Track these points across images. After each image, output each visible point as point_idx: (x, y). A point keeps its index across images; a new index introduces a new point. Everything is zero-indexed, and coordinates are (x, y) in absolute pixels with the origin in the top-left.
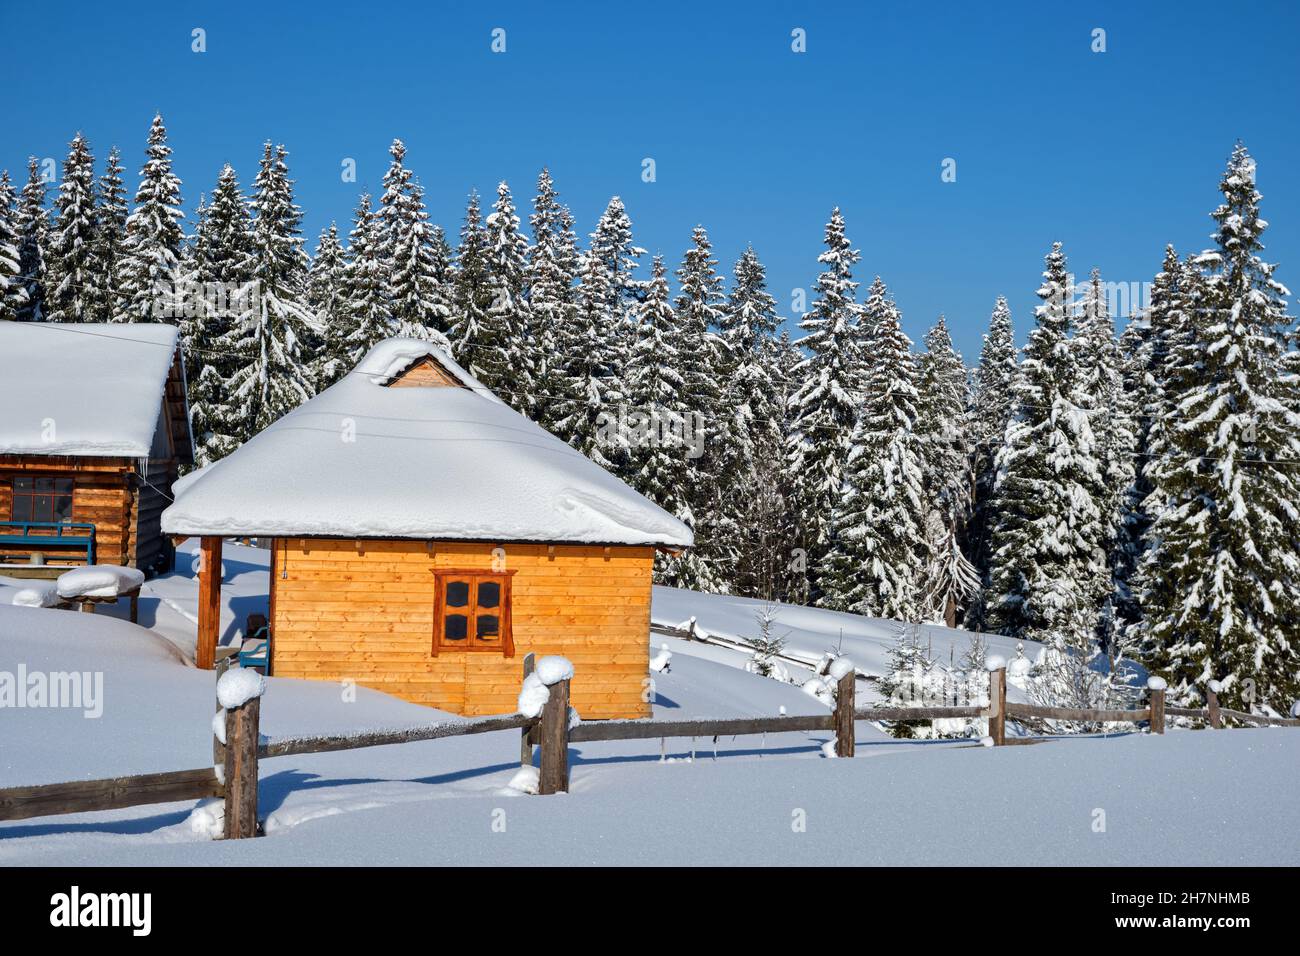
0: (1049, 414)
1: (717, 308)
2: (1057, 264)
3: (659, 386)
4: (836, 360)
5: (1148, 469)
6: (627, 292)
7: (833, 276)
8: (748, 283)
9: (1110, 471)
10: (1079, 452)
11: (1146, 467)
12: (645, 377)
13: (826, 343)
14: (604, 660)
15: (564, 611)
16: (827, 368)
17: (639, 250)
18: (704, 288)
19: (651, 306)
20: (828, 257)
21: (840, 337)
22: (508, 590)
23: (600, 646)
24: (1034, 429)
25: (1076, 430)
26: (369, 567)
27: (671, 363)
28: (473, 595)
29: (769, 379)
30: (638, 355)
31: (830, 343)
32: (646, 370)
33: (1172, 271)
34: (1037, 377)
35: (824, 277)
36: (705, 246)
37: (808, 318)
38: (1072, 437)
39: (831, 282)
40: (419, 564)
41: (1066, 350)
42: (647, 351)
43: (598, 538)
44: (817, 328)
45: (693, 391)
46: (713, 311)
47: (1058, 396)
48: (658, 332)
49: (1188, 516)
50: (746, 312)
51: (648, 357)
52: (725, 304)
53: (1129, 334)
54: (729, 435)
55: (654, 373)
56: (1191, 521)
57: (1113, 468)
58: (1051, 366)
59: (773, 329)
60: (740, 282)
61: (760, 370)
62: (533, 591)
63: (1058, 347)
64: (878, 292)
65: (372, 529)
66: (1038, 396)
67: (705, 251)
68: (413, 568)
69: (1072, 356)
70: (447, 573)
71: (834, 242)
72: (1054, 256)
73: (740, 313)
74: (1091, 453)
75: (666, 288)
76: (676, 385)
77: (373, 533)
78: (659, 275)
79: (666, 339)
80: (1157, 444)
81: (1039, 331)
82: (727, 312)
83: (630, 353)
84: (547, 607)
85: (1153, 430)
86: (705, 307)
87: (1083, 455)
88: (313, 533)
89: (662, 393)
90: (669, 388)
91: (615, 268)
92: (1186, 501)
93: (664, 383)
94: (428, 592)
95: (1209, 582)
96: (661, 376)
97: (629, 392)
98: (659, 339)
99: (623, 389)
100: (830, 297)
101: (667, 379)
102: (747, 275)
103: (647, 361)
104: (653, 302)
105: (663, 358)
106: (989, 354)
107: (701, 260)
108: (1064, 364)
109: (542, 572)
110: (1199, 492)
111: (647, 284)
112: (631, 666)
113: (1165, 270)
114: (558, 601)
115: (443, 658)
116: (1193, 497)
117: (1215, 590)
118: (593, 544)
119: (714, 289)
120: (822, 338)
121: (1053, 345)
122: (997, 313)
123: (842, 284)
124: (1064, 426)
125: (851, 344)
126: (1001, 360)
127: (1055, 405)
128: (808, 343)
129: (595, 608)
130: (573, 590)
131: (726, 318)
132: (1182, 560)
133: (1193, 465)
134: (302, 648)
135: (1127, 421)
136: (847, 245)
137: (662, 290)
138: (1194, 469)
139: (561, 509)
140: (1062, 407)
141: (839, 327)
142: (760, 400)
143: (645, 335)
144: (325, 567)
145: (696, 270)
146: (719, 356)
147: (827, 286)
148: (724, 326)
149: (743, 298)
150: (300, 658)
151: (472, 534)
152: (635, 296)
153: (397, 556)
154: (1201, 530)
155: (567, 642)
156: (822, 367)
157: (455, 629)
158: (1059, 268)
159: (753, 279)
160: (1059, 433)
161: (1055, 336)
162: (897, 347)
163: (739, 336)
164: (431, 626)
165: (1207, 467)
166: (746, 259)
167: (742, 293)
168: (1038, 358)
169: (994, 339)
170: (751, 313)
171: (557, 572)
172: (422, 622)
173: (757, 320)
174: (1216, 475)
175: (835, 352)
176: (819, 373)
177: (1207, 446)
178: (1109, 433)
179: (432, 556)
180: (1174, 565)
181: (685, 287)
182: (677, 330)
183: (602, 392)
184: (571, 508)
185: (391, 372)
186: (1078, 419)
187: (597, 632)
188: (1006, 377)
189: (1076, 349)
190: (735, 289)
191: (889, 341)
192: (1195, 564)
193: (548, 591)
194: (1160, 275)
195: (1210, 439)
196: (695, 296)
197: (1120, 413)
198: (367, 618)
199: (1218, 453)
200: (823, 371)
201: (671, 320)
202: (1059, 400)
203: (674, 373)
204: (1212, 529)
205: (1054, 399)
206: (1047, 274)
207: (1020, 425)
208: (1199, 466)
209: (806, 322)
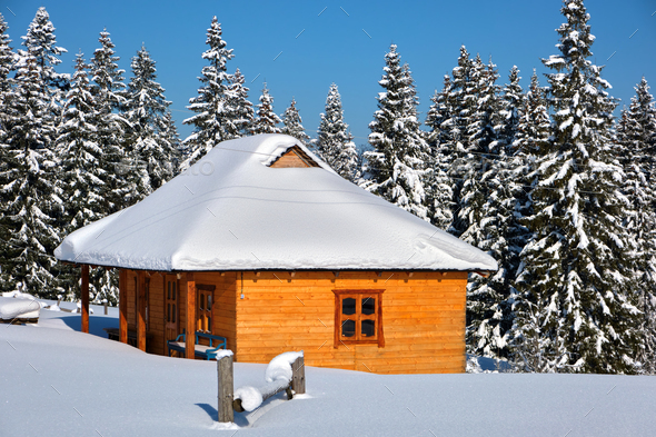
0: (391, 174)
1: (119, 94)
2: (394, 61)
3: (83, 156)
4: (218, 134)
5: (463, 213)
6: (51, 82)
7: (214, 69)
8: (143, 74)
9: (436, 215)
10: (414, 202)
11: (461, 213)
12: (72, 149)
13: (210, 121)
14: (439, 347)
15: (414, 316)
16: (211, 140)
17: (60, 49)
18: (110, 79)
19: (75, 93)
20: (210, 55)
21: (220, 117)
22: (380, 303)
23: (437, 338)
24: (381, 185)
25: (411, 186)
26: (295, 289)
27: (92, 138)
28: (359, 307)
29: (161, 150)
30: (64, 132)
31: (212, 120)
32: (73, 143)
33: (465, 66)
34: (381, 147)
35: (206, 70)
36: (109, 46)
37: (194, 101)
38: (408, 190)
39: (212, 74)
40: (325, 288)
41: (402, 126)
42: (74, 128)
43: (441, 267)
44: (202, 109)
45: (109, 160)
46: (117, 97)
47: (397, 160)
48: (81, 114)
49: (546, 247)
50: (142, 97)
51: (73, 134)
52: (125, 91)
53: (432, 112)
54: (137, 193)
55: (79, 145)
56: (550, 250)
57: (438, 214)
58: (391, 137)
59: (163, 110)
60: (136, 74)
61: (153, 142)
62: (395, 303)
63: (396, 123)
64: (238, 81)
65: (304, 264)
66: (382, 160)
67: (110, 50)
68: (322, 290)
69: (407, 130)
70: (342, 292)
71: (214, 43)
72: (392, 55)
73: (138, 98)
74: (422, 202)
75: (87, 79)
76: (96, 155)
77: (304, 267)
78: (81, 69)
79: (88, 119)
80: (470, 195)
81: (381, 112)
82: (128, 98)
83: (58, 130)
84: (404, 313)
85: (466, 184)
86: (111, 94)
87: (416, 204)
88: (267, 267)
89: (86, 162)
90: (91, 157)
91: (42, 64)
92: (543, 236)
93: (87, 154)
94: (331, 306)
95: (563, 294)
96: (85, 148)
97: (59, 161)
98: (83, 119)
99: (55, 159)
100: (212, 86)
101: (90, 150)
102: (142, 68)
103: (73, 137)
104: (77, 90)
105: (87, 134)
106: (325, 128)
107: (106, 57)
108: (401, 136)
109: (401, 290)
110: (551, 230)
111: (68, 76)
112: (455, 350)
113: (460, 65)
114: (410, 309)
115: (341, 349)
116: (548, 233)
117: (568, 299)
118: (438, 270)
119: (117, 79)
120: (206, 118)
121: (392, 122)
122: (331, 97)
123: (221, 76)
124: (402, 183)
125: (229, 122)
126: (334, 132)
127: (396, 167)
128: (196, 121)
129: (432, 313)
130: (419, 301)
131: (127, 102)
132: (545, 278)
133: (549, 210)
134: (253, 345)
135: (446, 178)
136: (224, 45)
137: (84, 81)
138: (550, 213)
139: (417, 248)
140: (400, 168)
141: (220, 108)
142: (155, 165)
143: (70, 116)
144: (267, 290)
145: (103, 64)
146: (123, 131)
147: (209, 76)
148: (124, 108)
149: (139, 86)
150: (252, 352)
151: (365, 266)
152: (57, 85)
153: (311, 282)
154: (557, 256)
155: (416, 335)
156: (207, 139)
157: (348, 329)
158: (395, 64)
159: (147, 72)
160: (399, 187)
161: (393, 115)
162: (271, 123)
163: (138, 116)
164: (333, 328)
165: (559, 212)
166: (140, 56)
167: (138, 83)
168: (381, 132)
169: (329, 116)
170: (146, 98)
171: (410, 290)
172: (327, 325)
173: (151, 104)
174: (567, 217)
175: (217, 128)
176: (204, 144)
177: (560, 196)
178: (435, 187)
179: (333, 281)
180: (540, 282)
181: (95, 78)
182: (96, 112)
183: (40, 161)
184: (423, 247)
185: (273, 158)
186: (412, 177)
187: (434, 329)
188: (339, 145)
189: (409, 124)
190: (133, 80)
191: (265, 120)
192: (553, 281)
193: (404, 302)
194: (457, 69)
195: (561, 191)
196: (102, 85)
197: (441, 172)
198: (293, 323)
199: (569, 201)
200: (207, 143)
201: (90, 103)
202: (398, 163)
203: (94, 145)
204: (563, 255)
205: (394, 163)
206: (387, 69)
207: (368, 182)
208: (553, 210)
209: (194, 105)
